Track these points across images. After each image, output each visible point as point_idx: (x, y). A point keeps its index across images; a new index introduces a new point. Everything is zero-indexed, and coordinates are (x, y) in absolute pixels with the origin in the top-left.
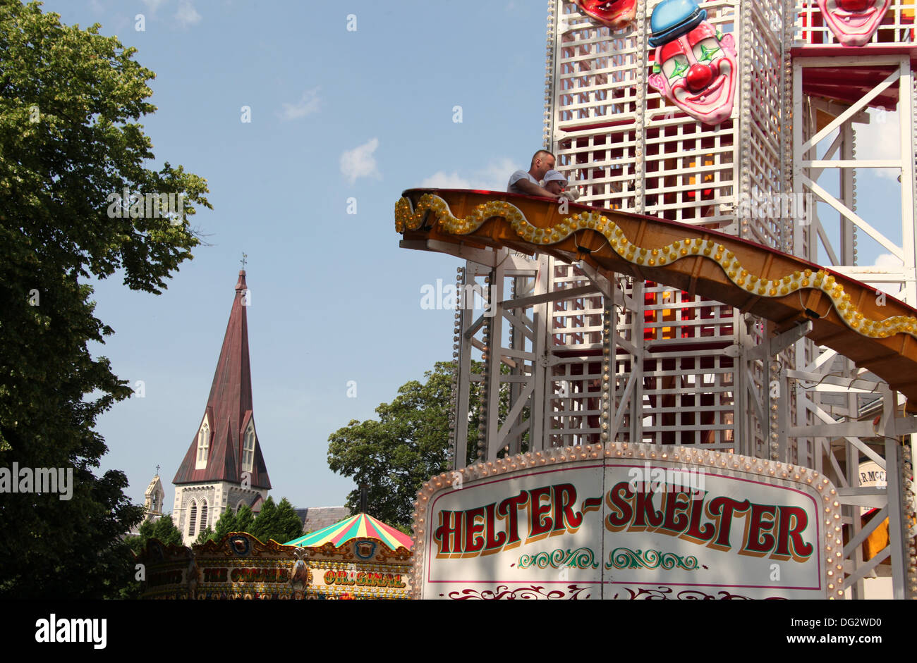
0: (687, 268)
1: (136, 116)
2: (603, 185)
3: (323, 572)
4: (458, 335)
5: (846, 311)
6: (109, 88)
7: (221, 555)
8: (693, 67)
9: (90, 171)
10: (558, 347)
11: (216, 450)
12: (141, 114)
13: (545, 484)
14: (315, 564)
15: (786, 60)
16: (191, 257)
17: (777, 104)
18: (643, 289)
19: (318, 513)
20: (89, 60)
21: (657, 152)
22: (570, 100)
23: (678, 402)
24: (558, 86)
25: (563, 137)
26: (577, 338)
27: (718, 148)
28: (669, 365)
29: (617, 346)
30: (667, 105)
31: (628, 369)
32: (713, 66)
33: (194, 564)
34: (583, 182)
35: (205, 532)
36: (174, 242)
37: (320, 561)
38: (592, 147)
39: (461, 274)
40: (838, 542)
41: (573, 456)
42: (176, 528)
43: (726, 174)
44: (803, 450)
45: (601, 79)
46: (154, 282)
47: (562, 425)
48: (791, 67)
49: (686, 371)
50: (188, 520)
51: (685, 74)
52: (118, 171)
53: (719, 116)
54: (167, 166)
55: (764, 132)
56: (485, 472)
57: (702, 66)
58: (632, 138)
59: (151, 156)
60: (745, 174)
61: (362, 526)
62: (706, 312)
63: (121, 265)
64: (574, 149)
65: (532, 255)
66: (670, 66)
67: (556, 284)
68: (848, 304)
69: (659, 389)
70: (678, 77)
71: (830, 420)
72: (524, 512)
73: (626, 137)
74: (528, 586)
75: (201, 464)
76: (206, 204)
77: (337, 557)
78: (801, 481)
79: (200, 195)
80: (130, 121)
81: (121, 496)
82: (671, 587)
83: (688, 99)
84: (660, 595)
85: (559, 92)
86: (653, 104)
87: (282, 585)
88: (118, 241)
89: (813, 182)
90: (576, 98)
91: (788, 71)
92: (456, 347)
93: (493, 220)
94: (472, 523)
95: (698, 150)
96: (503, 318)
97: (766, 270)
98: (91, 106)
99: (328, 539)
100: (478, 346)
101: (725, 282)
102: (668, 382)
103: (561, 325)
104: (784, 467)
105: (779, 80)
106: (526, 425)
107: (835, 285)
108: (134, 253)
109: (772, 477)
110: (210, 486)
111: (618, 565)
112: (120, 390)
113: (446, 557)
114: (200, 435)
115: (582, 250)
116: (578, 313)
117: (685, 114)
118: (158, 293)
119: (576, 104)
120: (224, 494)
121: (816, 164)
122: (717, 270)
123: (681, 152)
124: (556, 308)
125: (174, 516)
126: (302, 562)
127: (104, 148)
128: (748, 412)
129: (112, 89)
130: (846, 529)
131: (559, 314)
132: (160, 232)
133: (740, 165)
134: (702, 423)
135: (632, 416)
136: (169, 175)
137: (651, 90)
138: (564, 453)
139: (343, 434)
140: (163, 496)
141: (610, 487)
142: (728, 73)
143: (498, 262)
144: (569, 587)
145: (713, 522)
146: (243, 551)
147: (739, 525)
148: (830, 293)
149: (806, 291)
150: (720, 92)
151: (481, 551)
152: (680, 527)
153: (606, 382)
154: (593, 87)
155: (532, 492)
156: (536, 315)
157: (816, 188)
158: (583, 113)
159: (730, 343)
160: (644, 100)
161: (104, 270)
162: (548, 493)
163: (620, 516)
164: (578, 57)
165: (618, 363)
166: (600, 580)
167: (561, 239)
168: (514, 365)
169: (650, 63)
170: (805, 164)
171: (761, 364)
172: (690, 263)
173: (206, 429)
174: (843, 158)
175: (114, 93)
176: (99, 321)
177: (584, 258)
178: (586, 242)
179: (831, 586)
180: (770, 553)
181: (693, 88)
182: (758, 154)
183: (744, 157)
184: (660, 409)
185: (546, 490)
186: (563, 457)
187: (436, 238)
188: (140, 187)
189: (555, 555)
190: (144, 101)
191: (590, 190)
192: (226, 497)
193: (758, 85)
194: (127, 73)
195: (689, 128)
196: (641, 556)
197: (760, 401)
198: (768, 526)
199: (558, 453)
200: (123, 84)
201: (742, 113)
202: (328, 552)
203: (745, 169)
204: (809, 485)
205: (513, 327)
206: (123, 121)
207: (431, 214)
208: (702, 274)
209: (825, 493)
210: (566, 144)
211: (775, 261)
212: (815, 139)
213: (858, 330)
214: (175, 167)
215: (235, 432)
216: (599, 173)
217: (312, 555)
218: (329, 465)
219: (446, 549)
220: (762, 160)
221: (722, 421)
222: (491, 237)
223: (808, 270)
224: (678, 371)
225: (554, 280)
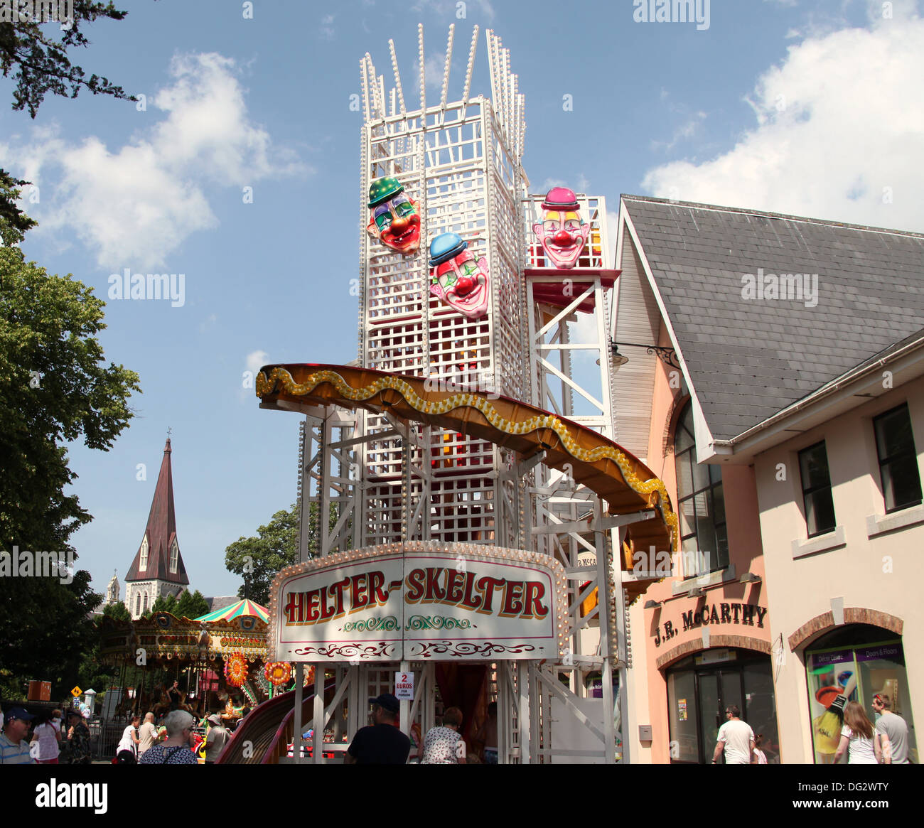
0: (460, 415)
1: (94, 332)
2: (400, 361)
3: (219, 638)
4: (301, 469)
5: (568, 443)
6: (75, 313)
7: (151, 627)
8: (460, 280)
9: (64, 370)
10: (371, 476)
11: (152, 558)
12: (97, 330)
13: (361, 573)
14: (214, 633)
15: (521, 277)
16: (128, 426)
17: (517, 306)
18: (430, 432)
19: (220, 600)
20: (63, 296)
21: (437, 337)
22: (377, 304)
23: (456, 512)
24: (368, 294)
25: (372, 328)
26: (385, 469)
27: (478, 334)
28: (449, 485)
29: (412, 473)
30: (443, 306)
31: (420, 490)
32: (473, 279)
33: (134, 633)
34: (386, 359)
35: (146, 612)
36: (117, 416)
37: (217, 631)
38: (392, 335)
39: (302, 426)
40: (565, 604)
41: (382, 552)
42: (127, 610)
43: (485, 352)
44: (541, 544)
45: (398, 288)
46: (104, 443)
47: (374, 531)
48: (525, 282)
49: (461, 490)
50: (135, 604)
51: (454, 284)
52: (82, 369)
53: (479, 312)
54: (113, 365)
55: (510, 324)
56: (319, 565)
57: (465, 279)
58: (420, 328)
59: (103, 359)
60: (497, 351)
61: (247, 608)
62: (474, 448)
63: (83, 432)
64: (380, 336)
65: (351, 409)
66: (444, 279)
67: (369, 431)
68: (570, 438)
69: (442, 503)
70: (450, 286)
71: (558, 521)
72: (348, 592)
73: (416, 327)
74: (351, 644)
75: (143, 568)
76: (138, 390)
77: (228, 628)
78: (540, 563)
79: (134, 384)
80: (90, 335)
81: (87, 588)
82: (452, 641)
83: (457, 301)
84: (444, 647)
85: (368, 298)
86: (433, 305)
87: (192, 647)
88: (80, 415)
89: (543, 359)
90: (380, 302)
91: (523, 284)
92: (299, 478)
93: (321, 385)
94: (311, 600)
95: (466, 336)
96: (332, 456)
97: (514, 415)
98: (64, 326)
99: (223, 616)
100: (314, 476)
101: (486, 425)
102: (449, 498)
103: (373, 460)
104: (529, 553)
105: (518, 290)
106: (349, 532)
107: (561, 425)
108: (91, 424)
109: (520, 561)
110: (149, 582)
111: (415, 627)
112: (85, 518)
113: (293, 625)
114: (142, 549)
115: (386, 404)
116: (384, 451)
117: (456, 311)
118: (107, 450)
119: (381, 306)
120: (158, 587)
121: (544, 347)
122: (481, 416)
123: (453, 338)
124: (370, 448)
125: (126, 602)
126: (205, 632)
127: (72, 354)
128: (504, 517)
129: (77, 314)
130: (570, 595)
131: (371, 452)
132: (107, 409)
133: (495, 345)
134: (472, 526)
135: (423, 523)
136: (114, 371)
137: (432, 295)
138: (375, 550)
139: (235, 546)
140: (119, 589)
141: (407, 573)
142: (484, 284)
143: (328, 415)
144: (380, 644)
145: (480, 595)
146: (165, 625)
147: (498, 596)
148: (558, 431)
149: (542, 430)
150: (479, 296)
151: (317, 620)
152: (457, 599)
153: (404, 498)
154: (392, 293)
155: (353, 577)
156: (355, 453)
157: (545, 363)
158: (386, 312)
159: (491, 469)
160: (427, 302)
161: (71, 435)
162: (365, 578)
163: (416, 593)
164: (381, 274)
165: (413, 486)
166: (401, 638)
167: (370, 396)
168: (342, 491)
169: (430, 277)
170: (537, 347)
171: (512, 483)
172: (462, 411)
173: (146, 545)
174: (561, 342)
175: (78, 317)
176: (69, 470)
177: (387, 409)
178: (388, 398)
179: (560, 635)
180: (519, 614)
181: (461, 293)
182: (505, 338)
183: (497, 340)
184: (443, 517)
185: (363, 576)
186: (375, 552)
187: (283, 399)
188: (95, 379)
189: (369, 622)
190: (99, 322)
191: (392, 364)
192: (160, 590)
193: (504, 293)
194: (88, 303)
195: (459, 321)
196: (430, 621)
197: (512, 510)
198: (518, 595)
199: (372, 550)
200: (84, 311)
201: (494, 310)
202: (222, 625)
203: (497, 348)
204: (545, 566)
205: (341, 463)
206: (85, 336)
207: (279, 382)
208: (470, 419)
209: (556, 571)
210: (374, 333)
211: (520, 409)
212: (543, 331)
213: (576, 457)
214: (118, 366)
215: (165, 547)
216: (397, 353)
217: (212, 627)
218: (226, 566)
219: (292, 619)
220: (509, 343)
221: (486, 524)
222: (321, 396)
223: (543, 415)
224: (455, 490)
225: (367, 428)
